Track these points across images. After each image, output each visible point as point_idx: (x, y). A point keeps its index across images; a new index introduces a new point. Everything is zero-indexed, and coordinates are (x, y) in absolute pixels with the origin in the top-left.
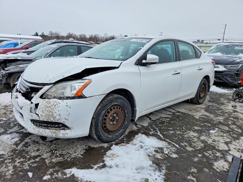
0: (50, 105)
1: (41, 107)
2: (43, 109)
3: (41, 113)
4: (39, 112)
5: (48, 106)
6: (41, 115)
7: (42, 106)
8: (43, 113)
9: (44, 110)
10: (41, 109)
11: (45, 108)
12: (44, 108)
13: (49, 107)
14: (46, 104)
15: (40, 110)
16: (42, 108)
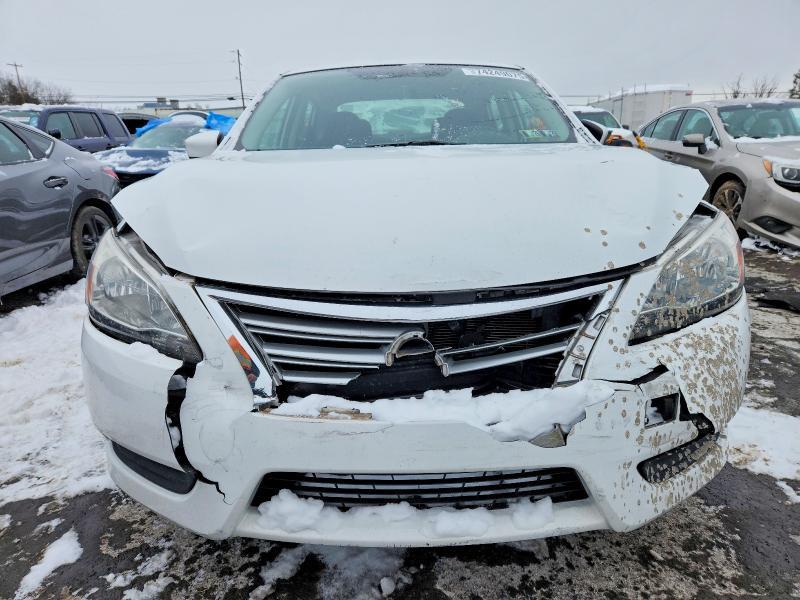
0: (717, 352)
1: (691, 377)
2: (705, 380)
3: (710, 402)
4: (701, 402)
5: (713, 357)
6: (713, 409)
7: (692, 372)
8: (714, 398)
9: (710, 382)
10: (700, 384)
11: (709, 370)
12: (706, 375)
13: (720, 358)
14: (701, 354)
15: (700, 392)
16: (697, 376)
